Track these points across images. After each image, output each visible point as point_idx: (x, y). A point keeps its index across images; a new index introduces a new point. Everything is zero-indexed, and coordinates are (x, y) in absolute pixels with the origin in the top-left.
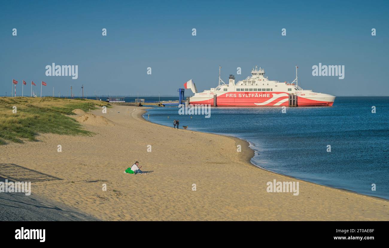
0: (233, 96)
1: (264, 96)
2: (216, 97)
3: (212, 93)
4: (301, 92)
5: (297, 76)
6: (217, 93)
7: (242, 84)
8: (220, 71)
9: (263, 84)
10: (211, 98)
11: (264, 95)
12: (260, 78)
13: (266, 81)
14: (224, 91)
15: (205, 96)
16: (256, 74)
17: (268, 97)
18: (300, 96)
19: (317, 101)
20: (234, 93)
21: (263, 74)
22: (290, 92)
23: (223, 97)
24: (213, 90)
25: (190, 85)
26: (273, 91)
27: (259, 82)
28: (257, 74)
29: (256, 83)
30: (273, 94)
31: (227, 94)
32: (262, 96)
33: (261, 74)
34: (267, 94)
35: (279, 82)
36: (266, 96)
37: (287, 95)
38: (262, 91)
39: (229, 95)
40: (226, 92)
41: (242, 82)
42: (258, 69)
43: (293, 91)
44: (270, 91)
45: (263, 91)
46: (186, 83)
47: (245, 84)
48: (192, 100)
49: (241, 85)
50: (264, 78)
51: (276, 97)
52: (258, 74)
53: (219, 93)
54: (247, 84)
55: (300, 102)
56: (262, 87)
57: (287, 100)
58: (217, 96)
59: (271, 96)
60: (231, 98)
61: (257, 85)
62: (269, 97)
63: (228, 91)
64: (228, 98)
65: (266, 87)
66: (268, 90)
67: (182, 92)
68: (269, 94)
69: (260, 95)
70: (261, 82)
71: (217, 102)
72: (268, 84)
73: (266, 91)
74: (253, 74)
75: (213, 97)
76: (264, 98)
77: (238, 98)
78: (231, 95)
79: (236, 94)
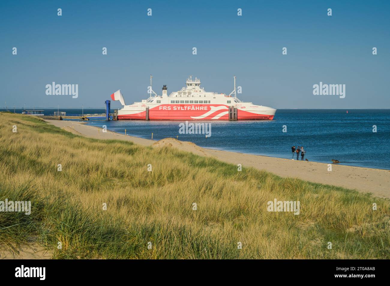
0: (167, 108)
1: (202, 108)
2: (148, 110)
3: (144, 106)
4: (241, 105)
5: (235, 87)
6: (150, 106)
7: (177, 96)
8: (151, 81)
9: (200, 96)
10: (143, 111)
11: (201, 107)
12: (196, 90)
13: (203, 93)
14: (157, 103)
15: (136, 109)
16: (191, 85)
17: (205, 109)
18: (239, 109)
19: (258, 115)
20: (167, 105)
21: (199, 84)
22: (229, 105)
23: (156, 109)
24: (144, 102)
25: (118, 96)
26: (211, 103)
27: (196, 93)
28: (193, 85)
29: (192, 95)
30: (211, 107)
31: (160, 107)
32: (199, 108)
33: (197, 84)
34: (205, 107)
35: (218, 94)
36: (204, 109)
37: (226, 108)
38: (199, 103)
39: (163, 108)
40: (159, 104)
41: (176, 94)
42: (193, 80)
43: (233, 104)
44: (208, 104)
45: (201, 104)
46: (114, 94)
47: (180, 96)
48: (121, 113)
49: (175, 96)
50: (200, 90)
51: (214, 109)
52: (194, 85)
53: (152, 106)
54: (182, 95)
55: (240, 115)
56: (199, 99)
57: (227, 113)
58: (150, 109)
59: (209, 109)
60: (165, 111)
61: (193, 96)
62: (207, 110)
63: (162, 103)
64: (162, 110)
65: (203, 99)
66: (206, 102)
67: (108, 104)
68: (207, 107)
69: (196, 108)
70: (197, 93)
71: (150, 115)
72: (205, 96)
73: (203, 104)
74: (188, 84)
75: (145, 110)
76: (202, 111)
77: (172, 111)
78: (165, 108)
79: (170, 107)
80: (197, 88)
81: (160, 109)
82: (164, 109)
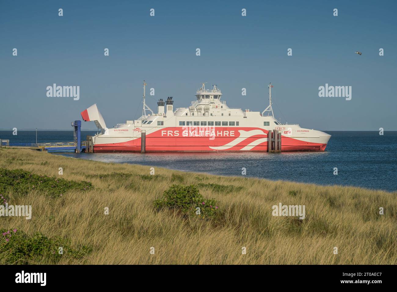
0: (173, 134)
1: (226, 133)
2: (144, 137)
3: (137, 129)
4: (284, 128)
5: (270, 101)
6: (147, 129)
7: (187, 114)
8: (144, 90)
9: (222, 115)
10: (136, 138)
11: (224, 132)
12: (216, 104)
13: (227, 110)
14: (158, 125)
15: (126, 134)
16: (207, 97)
17: (231, 135)
18: (283, 134)
19: (308, 143)
20: (174, 129)
21: (219, 96)
22: (267, 128)
23: (156, 135)
24: (138, 123)
25: (94, 114)
26: (240, 126)
27: (215, 110)
28: (210, 96)
29: (210, 112)
30: (239, 131)
31: (162, 131)
32: (221, 133)
33: (217, 96)
34: (231, 132)
35: (250, 111)
36: (229, 134)
37: (262, 133)
38: (221, 126)
39: (167, 132)
40: (161, 127)
41: (187, 110)
43: (272, 127)
44: (235, 126)
45: (225, 126)
46: (86, 111)
47: (192, 114)
48: (98, 140)
49: (184, 114)
50: (221, 105)
51: (244, 135)
52: (213, 97)
53: (149, 130)
54: (196, 113)
55: (284, 145)
56: (221, 119)
57: (265, 140)
58: (146, 134)
59: (237, 135)
60: (170, 137)
61: (211, 115)
62: (234, 136)
63: (166, 125)
64: (165, 137)
65: (228, 119)
66: (232, 123)
67: (77, 126)
68: (234, 131)
69: (218, 133)
70: (218, 110)
71: (147, 144)
72: (230, 115)
73: (228, 126)
74: (203, 96)
75: (140, 136)
76: (226, 137)
77: (181, 137)
78: (171, 132)
79: (178, 131)
80: (217, 101)
81: (162, 135)
82: (168, 135)
